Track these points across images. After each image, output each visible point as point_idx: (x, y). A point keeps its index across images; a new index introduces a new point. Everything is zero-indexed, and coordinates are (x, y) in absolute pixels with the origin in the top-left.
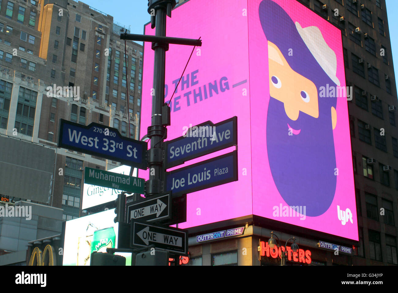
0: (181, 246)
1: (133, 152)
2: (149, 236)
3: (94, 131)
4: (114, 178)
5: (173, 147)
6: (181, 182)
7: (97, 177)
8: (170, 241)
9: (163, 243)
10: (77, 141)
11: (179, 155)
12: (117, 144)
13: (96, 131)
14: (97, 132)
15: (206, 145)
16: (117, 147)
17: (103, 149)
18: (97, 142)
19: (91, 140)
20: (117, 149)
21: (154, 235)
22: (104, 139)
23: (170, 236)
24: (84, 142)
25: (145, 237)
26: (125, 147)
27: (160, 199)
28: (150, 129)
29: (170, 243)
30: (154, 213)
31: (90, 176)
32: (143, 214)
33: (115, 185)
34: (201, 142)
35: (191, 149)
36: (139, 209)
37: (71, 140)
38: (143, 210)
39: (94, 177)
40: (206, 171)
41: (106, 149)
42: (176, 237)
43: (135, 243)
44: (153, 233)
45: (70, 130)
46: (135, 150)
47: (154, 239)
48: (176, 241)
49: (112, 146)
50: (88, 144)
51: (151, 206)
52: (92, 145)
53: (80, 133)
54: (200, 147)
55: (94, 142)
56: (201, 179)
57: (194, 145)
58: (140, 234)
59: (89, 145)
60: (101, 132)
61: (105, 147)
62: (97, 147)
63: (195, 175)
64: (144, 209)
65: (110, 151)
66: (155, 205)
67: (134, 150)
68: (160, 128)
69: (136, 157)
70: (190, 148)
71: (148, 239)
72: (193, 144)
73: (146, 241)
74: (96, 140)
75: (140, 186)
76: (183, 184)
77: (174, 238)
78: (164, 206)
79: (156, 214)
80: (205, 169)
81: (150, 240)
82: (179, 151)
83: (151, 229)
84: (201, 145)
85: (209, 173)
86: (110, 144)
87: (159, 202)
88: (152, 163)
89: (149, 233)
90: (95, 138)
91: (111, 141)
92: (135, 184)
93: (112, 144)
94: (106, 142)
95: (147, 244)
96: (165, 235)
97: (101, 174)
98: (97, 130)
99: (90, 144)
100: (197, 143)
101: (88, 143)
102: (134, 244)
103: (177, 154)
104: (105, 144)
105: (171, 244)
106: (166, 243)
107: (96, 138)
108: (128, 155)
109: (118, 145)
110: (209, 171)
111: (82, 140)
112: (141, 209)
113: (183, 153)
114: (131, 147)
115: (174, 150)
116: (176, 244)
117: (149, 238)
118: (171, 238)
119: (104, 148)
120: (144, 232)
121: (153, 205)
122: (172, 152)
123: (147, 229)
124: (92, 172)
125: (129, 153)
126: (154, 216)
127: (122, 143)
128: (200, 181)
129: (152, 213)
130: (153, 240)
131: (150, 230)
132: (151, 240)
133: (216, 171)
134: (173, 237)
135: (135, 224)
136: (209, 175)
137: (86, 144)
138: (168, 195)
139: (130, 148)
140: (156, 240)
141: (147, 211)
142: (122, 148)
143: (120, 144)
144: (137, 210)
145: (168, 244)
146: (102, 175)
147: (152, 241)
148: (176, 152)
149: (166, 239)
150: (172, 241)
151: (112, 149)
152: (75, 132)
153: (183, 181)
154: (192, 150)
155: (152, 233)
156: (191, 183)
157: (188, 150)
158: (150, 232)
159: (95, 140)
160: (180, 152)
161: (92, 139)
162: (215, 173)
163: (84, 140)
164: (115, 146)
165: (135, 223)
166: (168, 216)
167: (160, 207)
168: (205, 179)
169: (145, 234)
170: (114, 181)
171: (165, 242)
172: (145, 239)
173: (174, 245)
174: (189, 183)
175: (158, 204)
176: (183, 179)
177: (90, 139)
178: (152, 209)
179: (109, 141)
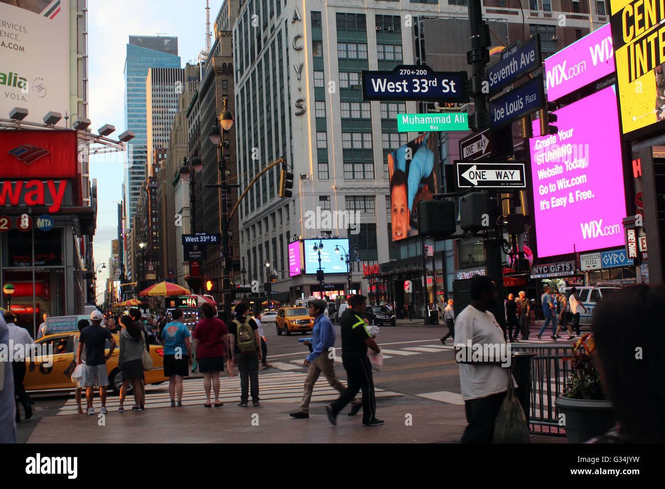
0: (519, 179)
1: (450, 86)
2: (477, 175)
3: (401, 74)
4: (432, 120)
5: (491, 74)
6: (501, 113)
7: (412, 122)
8: (505, 176)
9: (496, 179)
10: (383, 90)
12: (430, 82)
13: (403, 74)
14: (405, 74)
15: (517, 70)
16: (430, 85)
17: (414, 91)
18: (406, 85)
19: (399, 85)
20: (431, 88)
21: (484, 173)
22: (414, 80)
23: (503, 172)
24: (391, 89)
25: (472, 177)
26: (439, 82)
27: (483, 134)
28: (469, 55)
29: (504, 179)
30: (481, 149)
31: (404, 123)
32: (472, 151)
33: (433, 127)
34: (513, 66)
36: (469, 147)
37: (376, 90)
39: (408, 124)
40: (519, 98)
41: (418, 90)
42: (512, 171)
43: (460, 186)
44: (481, 171)
45: (373, 80)
47: (484, 177)
48: (512, 175)
49: (423, 85)
50: (395, 90)
51: (477, 142)
52: (400, 90)
53: (385, 80)
54: (512, 72)
55: (402, 86)
56: (516, 107)
57: (508, 69)
58: (466, 175)
59: (397, 91)
60: (408, 73)
61: (416, 88)
62: (406, 91)
63: (512, 104)
65: (422, 91)
66: (480, 141)
67: (451, 84)
69: (455, 91)
70: (505, 73)
71: (476, 178)
72: (506, 68)
73: (475, 182)
74: (405, 83)
76: (502, 115)
78: (487, 141)
81: (478, 179)
82: (497, 78)
83: (479, 168)
84: (513, 69)
85: (521, 101)
86: (421, 84)
87: (483, 137)
88: (476, 94)
89: (476, 172)
91: (422, 80)
92: (457, 122)
93: (424, 83)
94: (416, 83)
95: (476, 184)
96: (498, 171)
98: (404, 72)
99: (398, 89)
100: (510, 67)
101: (396, 88)
103: (496, 81)
104: (415, 85)
105: (506, 179)
106: (499, 179)
107: (404, 81)
108: (444, 91)
109: (431, 83)
110: (522, 99)
111: (389, 87)
112: (471, 145)
114: (447, 81)
115: (492, 77)
116: (512, 179)
118: (506, 173)
120: (471, 172)
122: (491, 79)
123: (474, 169)
124: (405, 118)
125: (446, 89)
127: (436, 79)
128: (515, 110)
129: (479, 150)
131: (477, 169)
132: (480, 179)
134: (507, 171)
135: (459, 165)
136: (522, 103)
137: (393, 91)
138: (489, 129)
139: (446, 83)
140: (486, 179)
141: (475, 148)
142: (436, 85)
143: (434, 81)
145: (502, 180)
146: (417, 119)
147: (482, 180)
149: (498, 175)
150: (507, 176)
151: (424, 88)
153: (502, 111)
154: (507, 75)
156: (509, 113)
157: (504, 75)
158: (478, 171)
159: (403, 83)
161: (400, 83)
162: (526, 100)
163: (391, 87)
164: (428, 85)
167: (484, 143)
168: (519, 108)
169: (472, 174)
170: (432, 123)
172: (473, 179)
173: (510, 179)
176: (502, 109)
177: (398, 83)
178: (479, 145)
179: (420, 81)
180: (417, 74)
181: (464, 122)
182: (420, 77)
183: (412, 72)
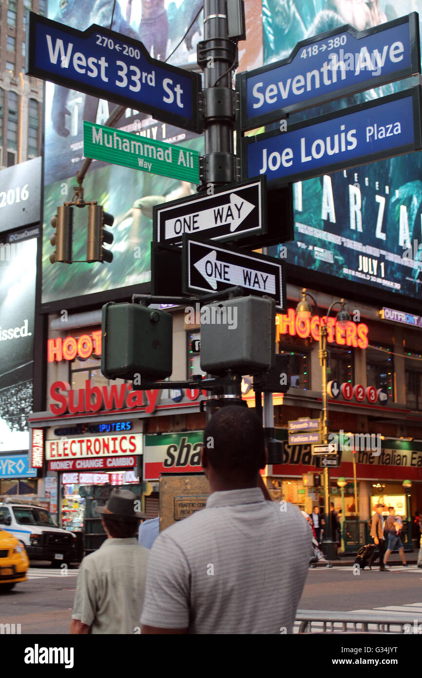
0: (274, 293)
1: (175, 93)
2: (217, 271)
3: (98, 43)
4: (142, 148)
5: (260, 85)
6: (284, 158)
7: (108, 142)
8: (255, 282)
9: (242, 283)
10: (65, 64)
11: (275, 100)
12: (144, 74)
13: (101, 44)
14: (104, 45)
16: (144, 81)
17: (118, 83)
18: (106, 67)
19: (93, 63)
20: (145, 86)
21: (227, 269)
22: (119, 63)
23: (254, 272)
24: (80, 67)
25: (209, 272)
26: (159, 82)
27: (236, 193)
28: (204, 48)
29: (253, 286)
30: (224, 223)
31: (94, 142)
32: (196, 225)
33: (144, 163)
35: (305, 86)
36: (187, 217)
37: (53, 60)
38: (196, 219)
39: (101, 144)
40: (346, 131)
41: (123, 84)
42: (265, 275)
43: (192, 284)
44: (223, 263)
45: (49, 38)
46: (179, 90)
47: (227, 276)
48: (265, 282)
49: (133, 78)
50: (86, 72)
51: (216, 209)
52: (94, 75)
53: (70, 46)
54: (328, 83)
55: (98, 67)
56: (332, 148)
57: (313, 77)
58: (200, 266)
59: (89, 74)
60: (111, 46)
61: (121, 80)
62: (106, 80)
63: (320, 142)
64: (197, 215)
65: (131, 88)
66: (226, 207)
67: (176, 89)
68: (224, 45)
69: (181, 105)
70: (302, 83)
71: (215, 276)
72: (309, 76)
73: (212, 282)
74: (103, 63)
75: (192, 167)
76: (288, 161)
77: (262, 275)
78: (248, 208)
79: (229, 225)
80: (343, 128)
81: (218, 278)
82: (275, 92)
83: (220, 257)
84: (330, 77)
85: (353, 135)
86: (130, 73)
87: (235, 199)
88: (212, 119)
89: (215, 263)
90: (100, 60)
91: (132, 68)
92: (182, 163)
93: (135, 73)
94: (121, 69)
95: (215, 287)
96: (246, 269)
97: (116, 138)
98: (103, 41)
99: (92, 71)
100: (321, 74)
101: (88, 68)
102: (190, 286)
103: (272, 97)
104: (120, 73)
105: (256, 288)
106: (247, 286)
107: (103, 59)
108: (165, 100)
109: (146, 77)
110: (354, 131)
111: (76, 62)
112: (192, 215)
113: (285, 95)
114: (171, 82)
115: (262, 90)
116: (265, 288)
117: (218, 276)
118: (256, 275)
119: (119, 81)
120: (208, 262)
121: (220, 207)
122: (256, 94)
123: (212, 256)
125: (168, 97)
126: (226, 229)
127: (153, 72)
128: (330, 153)
129: (219, 224)
130: (225, 279)
131: (217, 259)
132: (221, 278)
133: (371, 131)
134: (259, 273)
135: (190, 244)
136: (354, 141)
137: (83, 71)
138: (259, 184)
139: (168, 85)
140: (228, 280)
141: (206, 220)
142: (153, 84)
143: (150, 76)
144: (182, 218)
145: (251, 287)
146: (118, 141)
147: (223, 280)
148: (268, 94)
149: (247, 277)
150: (258, 283)
151: (134, 85)
152: (60, 43)
153: (287, 154)
154: (309, 88)
155: (221, 265)
156: (309, 159)
157: (298, 89)
158: (219, 263)
159: (100, 62)
160: (279, 95)
161: (95, 61)
162: (368, 135)
163: (79, 62)
164: (141, 80)
165: (190, 242)
166: (260, 227)
167: (239, 210)
168: (343, 149)
170: (142, 154)
171: (245, 283)
172: (210, 275)
173: (262, 290)
174: (304, 159)
175: (232, 205)
176: (289, 150)
177: (92, 60)
178: (218, 216)
179: (128, 68)
180: (125, 53)
182: (129, 61)
183: (117, 47)
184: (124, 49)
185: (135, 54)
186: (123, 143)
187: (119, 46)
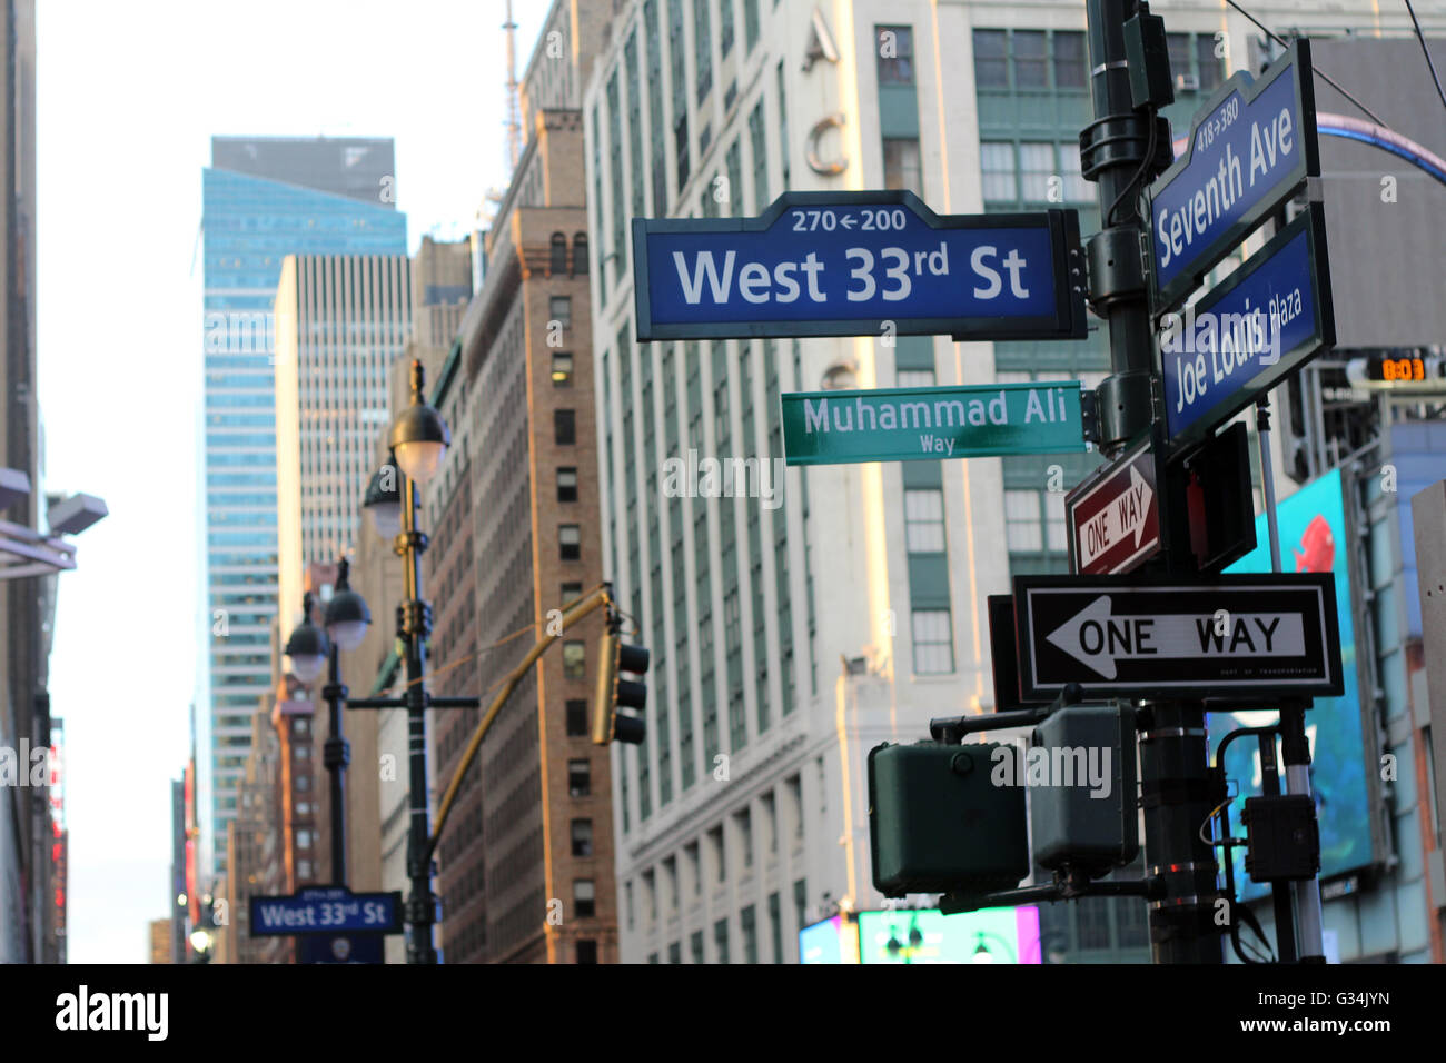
0: (1301, 651)
1: (1005, 275)
2: (1115, 638)
3: (797, 228)
4: (927, 412)
7: (843, 423)
8: (1236, 640)
9: (1196, 652)
10: (721, 296)
12: (919, 257)
13: (804, 229)
14: (813, 228)
16: (919, 271)
17: (852, 296)
18: (819, 273)
19: (788, 274)
20: (922, 282)
21: (1144, 629)
22: (851, 253)
24: (756, 291)
25: (1092, 643)
26: (959, 259)
27: (1135, 464)
28: (1089, 143)
29: (1233, 648)
30: (1129, 530)
31: (809, 430)
33: (934, 443)
37: (692, 296)
39: (827, 429)
41: (868, 294)
42: (1267, 619)
43: (1039, 682)
44: (1132, 619)
45: (679, 258)
46: (1015, 262)
47: (1145, 644)
48: (1268, 634)
49: (891, 273)
50: (773, 297)
51: (1121, 498)
52: (793, 296)
53: (731, 257)
55: (801, 277)
58: (1065, 638)
59: (780, 298)
60: (829, 224)
61: (859, 285)
62: (818, 297)
65: (888, 296)
66: (1127, 494)
67: (1006, 263)
69: (1020, 293)
71: (1112, 651)
73: (1104, 664)
74: (812, 266)
77: (1258, 622)
79: (1134, 534)
81: (1120, 653)
83: (1122, 605)
86: (881, 266)
87: (1136, 478)
88: (1111, 300)
89: (1111, 625)
90: (805, 261)
91: (886, 253)
92: (1035, 417)
93: (894, 262)
94: (859, 263)
95: (1111, 673)
96: (1203, 618)
97: (861, 408)
98: (809, 221)
99: (786, 291)
101: (776, 288)
102: (1036, 686)
104: (855, 274)
105: (1242, 650)
106: (1213, 652)
107: (811, 257)
108: (979, 294)
109: (925, 263)
111: (745, 284)
114: (991, 251)
116: (1269, 648)
118: (1240, 624)
119: (854, 291)
120: (1087, 624)
121: (1124, 496)
123: (1100, 610)
124: (816, 409)
125: (986, 284)
126: (1127, 545)
127: (944, 245)
129: (1125, 532)
130: (1143, 651)
131: (1114, 612)
132: (1129, 652)
134: (1248, 617)
137: (765, 298)
139: (986, 260)
140: (1154, 651)
141: (1113, 524)
142: (945, 270)
143: (934, 255)
145: (1226, 653)
146: (866, 413)
147: (1135, 655)
149: (1208, 634)
150: (1247, 639)
151: (895, 285)
152: (705, 259)
155: (1127, 624)
158: (1119, 621)
159: (804, 267)
161: (792, 267)
163: (754, 281)
164: (910, 271)
165: (1031, 591)
167: (1140, 501)
169: (1091, 631)
170: (928, 425)
171: (1205, 648)
172: (1095, 652)
173: (1261, 651)
175: (1133, 490)
177: (783, 267)
178: (1123, 514)
179: (877, 255)
180: (865, 227)
181: (1063, 419)
182: (875, 241)
183: (845, 222)
184: (864, 219)
185: (894, 220)
186: (878, 413)
187: (849, 219)
